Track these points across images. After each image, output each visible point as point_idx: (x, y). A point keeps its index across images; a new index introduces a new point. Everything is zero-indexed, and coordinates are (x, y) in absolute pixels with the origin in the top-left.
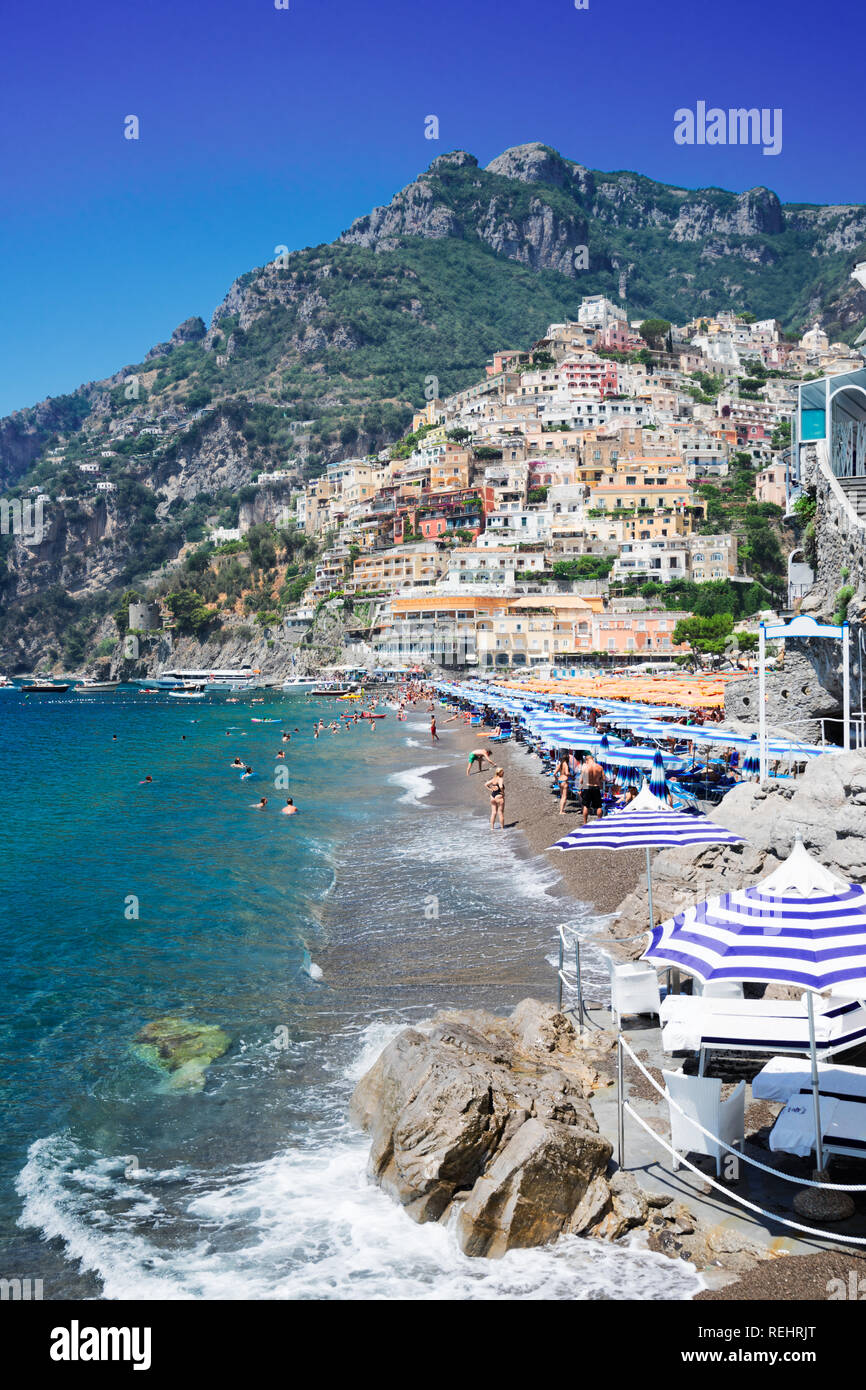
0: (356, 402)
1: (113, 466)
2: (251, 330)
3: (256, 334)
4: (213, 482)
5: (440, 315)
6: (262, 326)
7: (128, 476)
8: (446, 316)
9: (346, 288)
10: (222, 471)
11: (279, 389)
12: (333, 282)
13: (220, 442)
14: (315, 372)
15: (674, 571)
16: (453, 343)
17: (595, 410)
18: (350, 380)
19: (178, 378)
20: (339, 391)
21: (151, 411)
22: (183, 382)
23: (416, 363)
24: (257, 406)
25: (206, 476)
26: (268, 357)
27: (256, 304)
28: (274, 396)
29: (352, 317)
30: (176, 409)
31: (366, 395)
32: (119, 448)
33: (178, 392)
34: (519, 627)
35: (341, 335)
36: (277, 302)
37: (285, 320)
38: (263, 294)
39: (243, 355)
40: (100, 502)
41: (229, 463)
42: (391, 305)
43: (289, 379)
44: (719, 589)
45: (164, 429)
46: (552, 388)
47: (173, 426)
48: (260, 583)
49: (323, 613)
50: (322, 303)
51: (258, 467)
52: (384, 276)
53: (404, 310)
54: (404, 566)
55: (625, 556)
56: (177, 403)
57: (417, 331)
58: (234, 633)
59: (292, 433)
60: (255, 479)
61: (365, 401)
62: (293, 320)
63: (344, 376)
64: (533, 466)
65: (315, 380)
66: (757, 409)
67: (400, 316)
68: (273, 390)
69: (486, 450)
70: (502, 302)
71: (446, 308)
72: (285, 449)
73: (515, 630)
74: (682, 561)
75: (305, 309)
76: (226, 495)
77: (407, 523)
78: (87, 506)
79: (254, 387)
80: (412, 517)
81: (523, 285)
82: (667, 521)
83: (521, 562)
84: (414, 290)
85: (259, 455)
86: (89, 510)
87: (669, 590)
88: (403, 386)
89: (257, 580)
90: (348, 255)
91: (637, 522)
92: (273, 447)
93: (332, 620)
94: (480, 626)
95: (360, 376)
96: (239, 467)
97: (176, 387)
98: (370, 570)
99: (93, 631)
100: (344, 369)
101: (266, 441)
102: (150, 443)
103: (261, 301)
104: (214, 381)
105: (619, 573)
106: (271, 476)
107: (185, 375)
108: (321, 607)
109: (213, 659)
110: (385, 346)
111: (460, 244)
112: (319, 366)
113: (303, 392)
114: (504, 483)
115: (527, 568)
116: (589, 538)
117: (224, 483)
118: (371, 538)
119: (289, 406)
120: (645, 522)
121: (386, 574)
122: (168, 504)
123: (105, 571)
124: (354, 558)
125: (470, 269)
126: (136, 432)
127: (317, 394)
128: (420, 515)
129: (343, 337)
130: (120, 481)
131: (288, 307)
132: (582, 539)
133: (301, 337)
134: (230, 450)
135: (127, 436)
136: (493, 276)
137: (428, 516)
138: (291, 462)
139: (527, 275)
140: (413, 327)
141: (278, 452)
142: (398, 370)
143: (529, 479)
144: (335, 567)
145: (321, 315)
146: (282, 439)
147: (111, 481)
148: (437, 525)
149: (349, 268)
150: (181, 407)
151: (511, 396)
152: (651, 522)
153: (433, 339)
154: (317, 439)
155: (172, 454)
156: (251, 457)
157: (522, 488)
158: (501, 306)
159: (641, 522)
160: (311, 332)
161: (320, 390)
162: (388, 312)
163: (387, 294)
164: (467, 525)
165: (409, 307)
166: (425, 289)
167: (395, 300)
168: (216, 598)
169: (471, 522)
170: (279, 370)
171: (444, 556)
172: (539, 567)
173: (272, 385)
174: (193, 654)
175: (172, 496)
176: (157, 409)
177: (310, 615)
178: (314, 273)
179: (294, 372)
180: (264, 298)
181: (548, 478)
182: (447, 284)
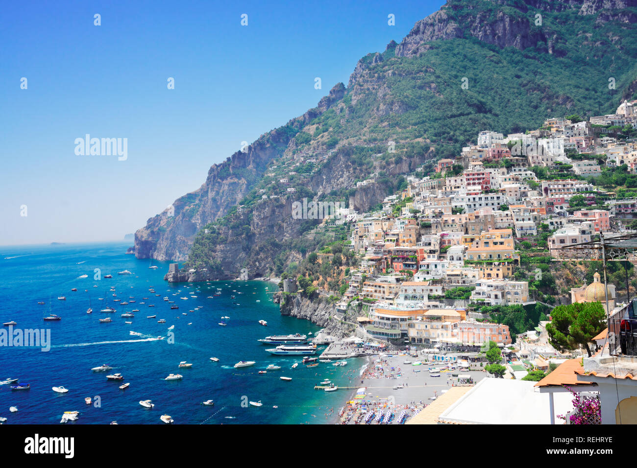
0: (402, 142)
1: (294, 179)
2: (357, 105)
3: (359, 107)
4: (338, 185)
5: (445, 90)
6: (361, 102)
7: (300, 184)
8: (448, 90)
9: (400, 81)
10: (341, 180)
11: (367, 137)
12: (393, 79)
13: (340, 166)
14: (384, 127)
15: (497, 300)
16: (451, 104)
17: (477, 199)
18: (400, 130)
19: (324, 132)
20: (395, 137)
21: (312, 149)
22: (326, 134)
23: (433, 117)
24: (356, 147)
25: (334, 182)
26: (364, 120)
27: (359, 91)
28: (365, 141)
29: (402, 97)
30: (323, 148)
31: (407, 138)
32: (297, 170)
33: (324, 139)
34: (426, 326)
35: (396, 107)
36: (368, 89)
37: (372, 97)
38: (361, 86)
39: (353, 118)
40: (288, 198)
41: (345, 176)
42: (421, 88)
43: (372, 131)
44: (518, 310)
45: (317, 159)
46: (458, 187)
47: (320, 158)
48: (335, 275)
49: (350, 308)
50: (388, 91)
51: (357, 177)
52: (418, 73)
53: (428, 89)
54: (382, 289)
55: (478, 288)
56: (323, 145)
57: (434, 100)
58: (324, 299)
59: (372, 160)
60: (356, 184)
61: (407, 141)
62: (375, 99)
63: (397, 128)
64: (442, 236)
65: (384, 131)
66: (564, 185)
67: (425, 92)
68: (365, 137)
69: (425, 224)
70: (480, 72)
71: (448, 85)
72: (369, 168)
73: (425, 328)
74: (500, 295)
75: (380, 94)
76: (344, 191)
77: (387, 263)
78: (283, 201)
79: (356, 136)
80: (389, 260)
81: (492, 61)
82: (499, 270)
83: (431, 290)
84: (433, 78)
85: (357, 171)
86: (284, 202)
87: (493, 311)
88: (425, 131)
89: (334, 273)
90: (401, 64)
91: (485, 270)
92: (364, 167)
93: (353, 311)
94: (410, 326)
95: (405, 128)
96: (349, 178)
97: (322, 137)
98: (370, 289)
99: (287, 258)
100: (397, 124)
101: (361, 164)
102: (311, 166)
103: (361, 90)
104: (339, 132)
105: (474, 297)
106: (362, 183)
107: (327, 130)
108: (349, 305)
109: (315, 311)
110: (417, 110)
111: (461, 41)
112: (386, 123)
113: (378, 138)
114: (430, 244)
115: (435, 293)
116: (464, 276)
117: (343, 185)
118: (372, 269)
119: (372, 145)
120: (489, 270)
121: (376, 291)
122: (318, 196)
123: (292, 229)
124: (364, 281)
125: (465, 56)
126: (304, 161)
127: (384, 139)
128: (393, 259)
129: (397, 108)
130: (297, 187)
131: (374, 91)
132: (460, 278)
133: (378, 109)
134: (345, 170)
135: (301, 164)
136: (477, 58)
137: (396, 260)
138: (372, 175)
139: (494, 55)
140: (432, 97)
141: (366, 170)
142: (424, 122)
143: (440, 243)
144: (356, 285)
145: (387, 97)
146: (368, 163)
147: (293, 188)
148: (399, 265)
149: (401, 71)
150: (324, 147)
151: (440, 191)
152: (491, 270)
153: (442, 103)
154: (384, 163)
155: (319, 173)
156: (354, 173)
157: (437, 248)
158: (480, 75)
159: (487, 269)
160: (382, 107)
161: (386, 137)
162: (419, 91)
163: (419, 82)
164: (411, 268)
165: (430, 87)
166: (438, 77)
167: (423, 85)
168: (319, 278)
169: (413, 267)
170: (368, 126)
171: (398, 286)
172: (440, 293)
173: (364, 135)
174: (308, 306)
175: (319, 194)
176: (314, 149)
177: (345, 308)
178: (385, 74)
179: (375, 128)
180: (362, 88)
181: (449, 242)
182: (452, 67)
